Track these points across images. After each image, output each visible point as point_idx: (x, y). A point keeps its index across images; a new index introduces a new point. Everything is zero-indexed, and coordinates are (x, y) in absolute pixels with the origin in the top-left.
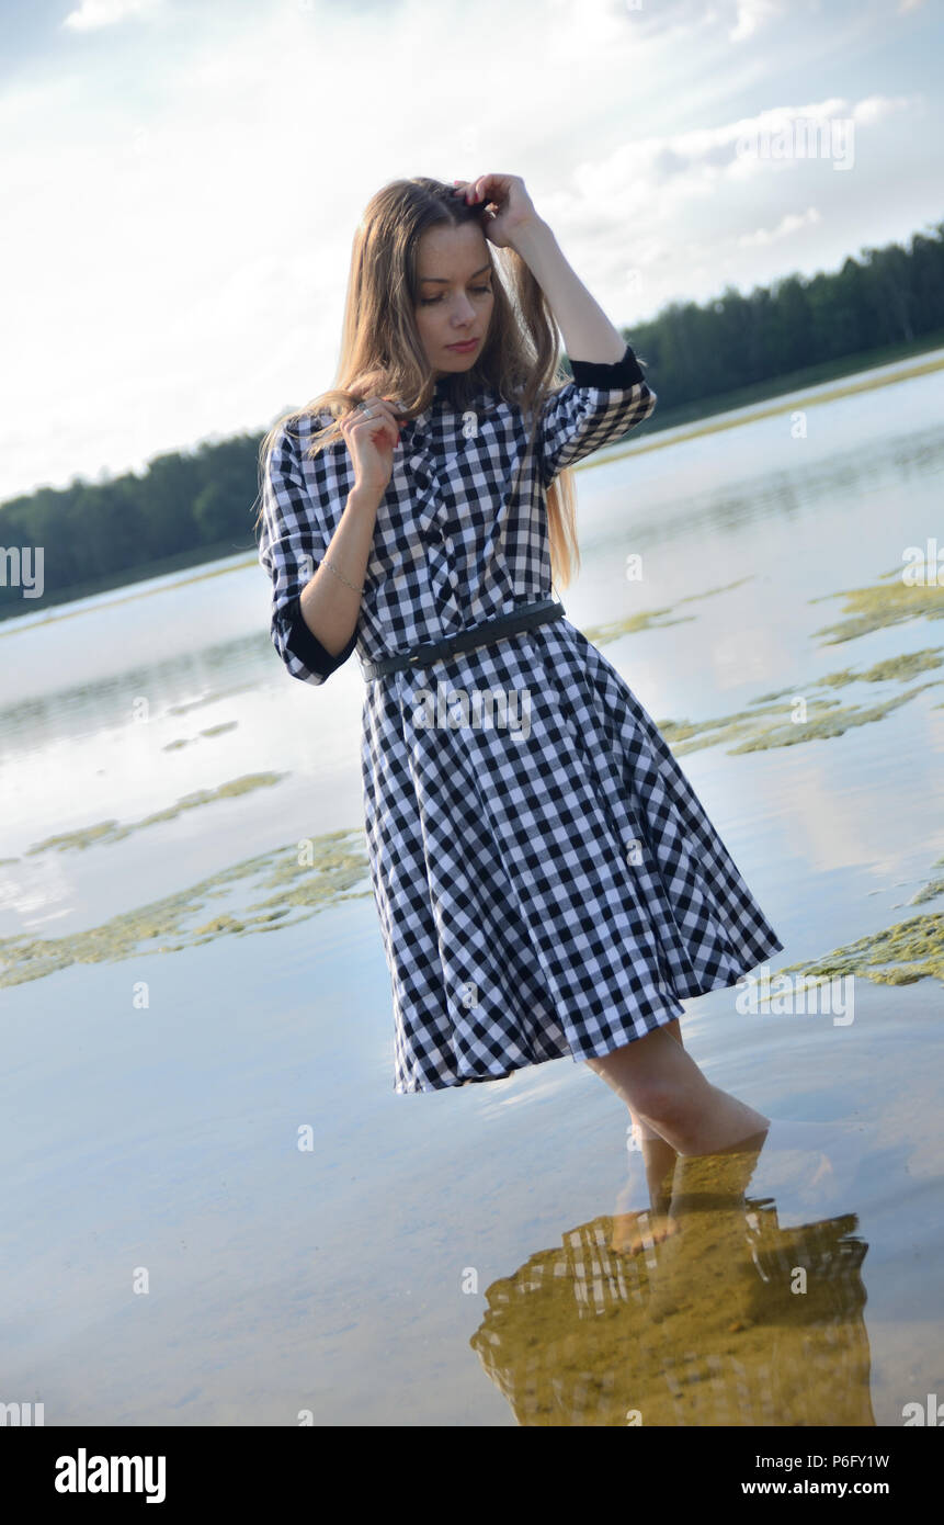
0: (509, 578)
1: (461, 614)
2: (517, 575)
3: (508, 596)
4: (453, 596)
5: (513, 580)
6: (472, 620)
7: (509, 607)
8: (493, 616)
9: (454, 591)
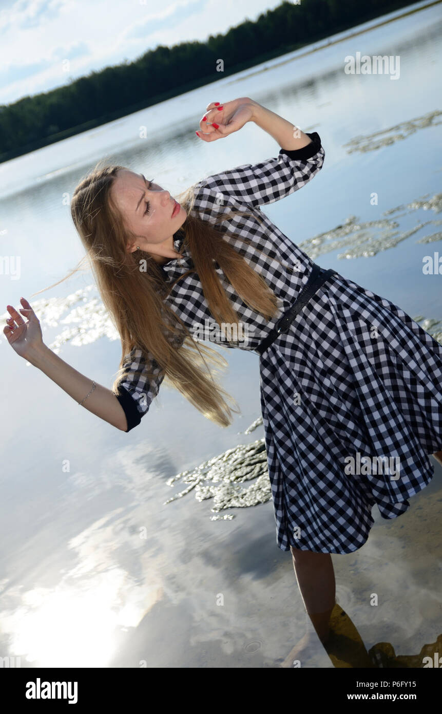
1: (286, 300)
6: (293, 298)
7: (305, 280)
8: (301, 290)
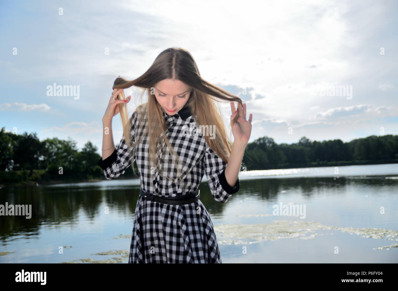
0: (177, 187)
2: (180, 187)
3: (175, 192)
4: (157, 183)
5: (178, 188)
7: (174, 195)
9: (158, 182)
